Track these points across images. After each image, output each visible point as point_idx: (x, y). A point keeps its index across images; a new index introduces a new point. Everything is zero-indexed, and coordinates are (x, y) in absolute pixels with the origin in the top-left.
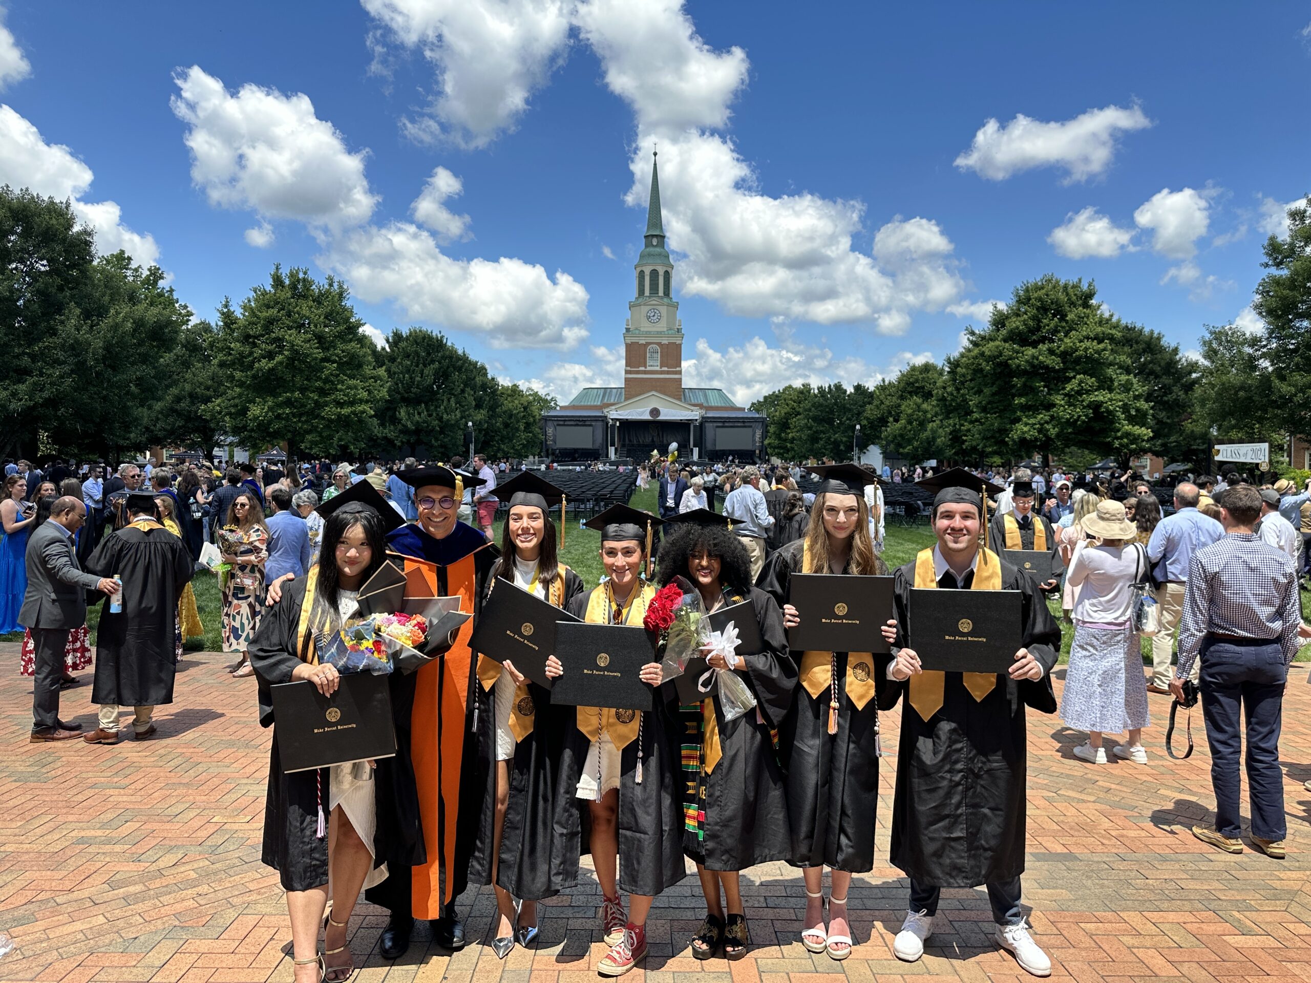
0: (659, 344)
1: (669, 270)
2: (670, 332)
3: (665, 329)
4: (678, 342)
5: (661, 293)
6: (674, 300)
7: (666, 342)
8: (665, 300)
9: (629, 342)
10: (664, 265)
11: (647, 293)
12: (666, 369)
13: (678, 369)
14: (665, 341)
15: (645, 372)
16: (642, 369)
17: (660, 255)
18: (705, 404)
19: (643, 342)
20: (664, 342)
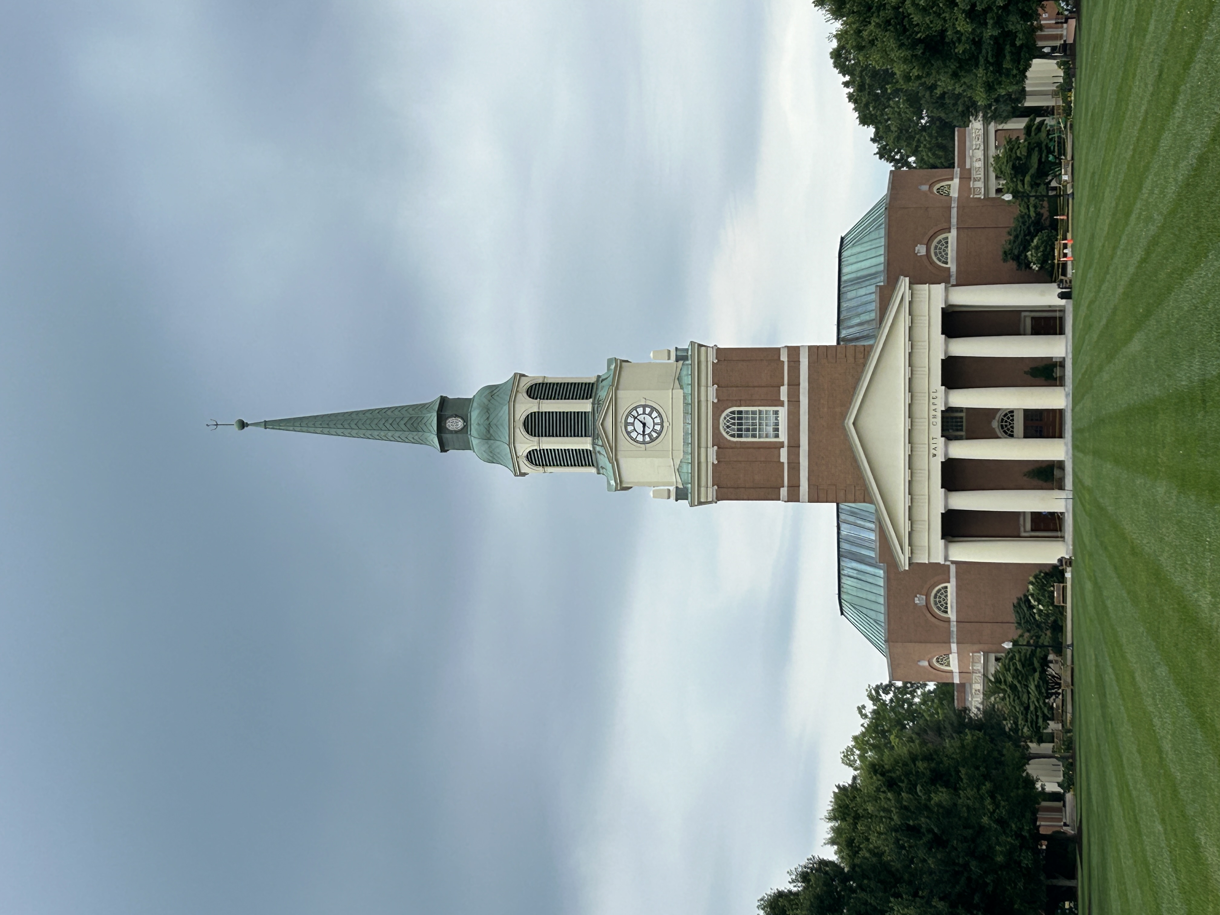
0: (718, 409)
1: (525, 384)
2: (687, 380)
3: (679, 394)
4: (712, 358)
5: (584, 406)
6: (602, 371)
7: (712, 391)
8: (602, 394)
9: (711, 492)
10: (513, 400)
11: (584, 444)
12: (784, 390)
13: (784, 357)
14: (711, 394)
15: (794, 446)
16: (784, 456)
17: (487, 411)
18: (881, 280)
19: (712, 452)
20: (712, 397)
